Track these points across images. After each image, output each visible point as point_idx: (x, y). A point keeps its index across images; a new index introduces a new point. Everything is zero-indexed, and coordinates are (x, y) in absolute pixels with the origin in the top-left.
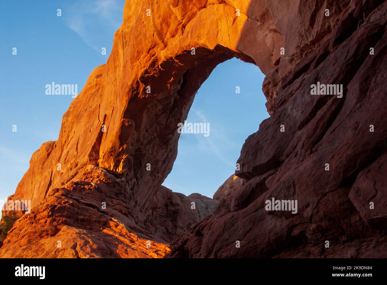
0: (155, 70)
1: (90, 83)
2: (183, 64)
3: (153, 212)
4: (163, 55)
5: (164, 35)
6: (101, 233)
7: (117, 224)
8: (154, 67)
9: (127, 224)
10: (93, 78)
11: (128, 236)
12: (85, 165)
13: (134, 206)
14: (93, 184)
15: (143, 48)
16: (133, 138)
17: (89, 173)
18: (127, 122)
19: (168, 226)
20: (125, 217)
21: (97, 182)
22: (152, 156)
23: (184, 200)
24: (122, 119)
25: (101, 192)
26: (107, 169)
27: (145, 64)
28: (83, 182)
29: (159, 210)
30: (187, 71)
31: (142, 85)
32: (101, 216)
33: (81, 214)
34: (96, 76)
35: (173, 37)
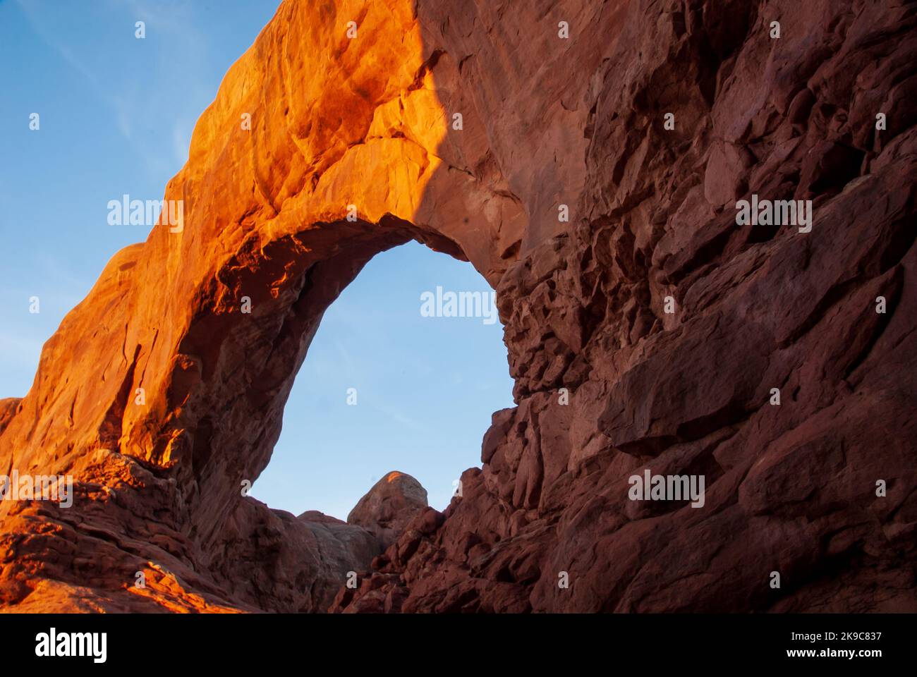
0: (252, 257)
1: (107, 281)
2: (310, 250)
3: (226, 549)
4: (269, 229)
5: (275, 191)
6: (123, 593)
7: (159, 575)
8: (249, 252)
9: (180, 574)
10: (114, 269)
11: (184, 601)
12: (91, 448)
13: (189, 537)
14: (106, 489)
15: (228, 213)
16: (196, 395)
17: (99, 468)
18: (187, 361)
19: (258, 578)
20: (175, 560)
21: (115, 485)
22: (233, 433)
23: (291, 523)
24: (177, 356)
25: (124, 507)
26: (138, 458)
27: (231, 245)
28: (86, 486)
29: (239, 545)
30: (316, 264)
31: (223, 288)
32: (124, 557)
33: (81, 555)
34: (120, 265)
35: (293, 195)
